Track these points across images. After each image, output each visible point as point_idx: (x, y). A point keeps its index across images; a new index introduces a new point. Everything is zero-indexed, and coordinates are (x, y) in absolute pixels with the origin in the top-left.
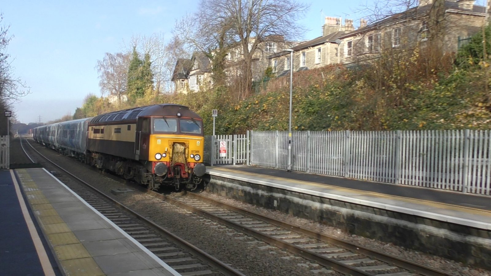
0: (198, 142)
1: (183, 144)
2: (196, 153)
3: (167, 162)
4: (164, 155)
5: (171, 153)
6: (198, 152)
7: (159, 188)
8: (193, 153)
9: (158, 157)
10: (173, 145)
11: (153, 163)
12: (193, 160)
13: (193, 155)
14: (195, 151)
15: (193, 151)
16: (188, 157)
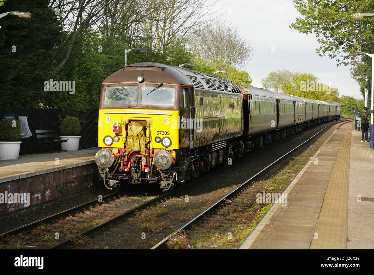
1: (143, 122)
3: (120, 148)
4: (117, 139)
5: (124, 136)
6: (168, 133)
8: (159, 136)
10: (128, 125)
13: (159, 138)
14: (162, 133)
15: (160, 133)
16: (150, 142)
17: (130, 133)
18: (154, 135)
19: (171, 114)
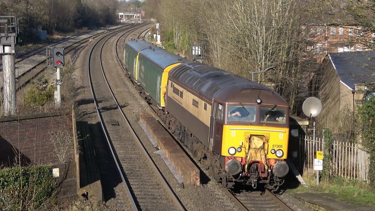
0: (280, 135)
1: (261, 137)
2: (279, 148)
3: (242, 158)
4: (239, 150)
5: (247, 148)
6: (281, 146)
7: (233, 188)
8: (274, 148)
9: (232, 151)
10: (250, 139)
11: (226, 158)
12: (274, 156)
13: (274, 150)
14: (277, 146)
15: (275, 146)
16: (268, 153)
17: (253, 146)
18: (270, 148)
19: (285, 131)
